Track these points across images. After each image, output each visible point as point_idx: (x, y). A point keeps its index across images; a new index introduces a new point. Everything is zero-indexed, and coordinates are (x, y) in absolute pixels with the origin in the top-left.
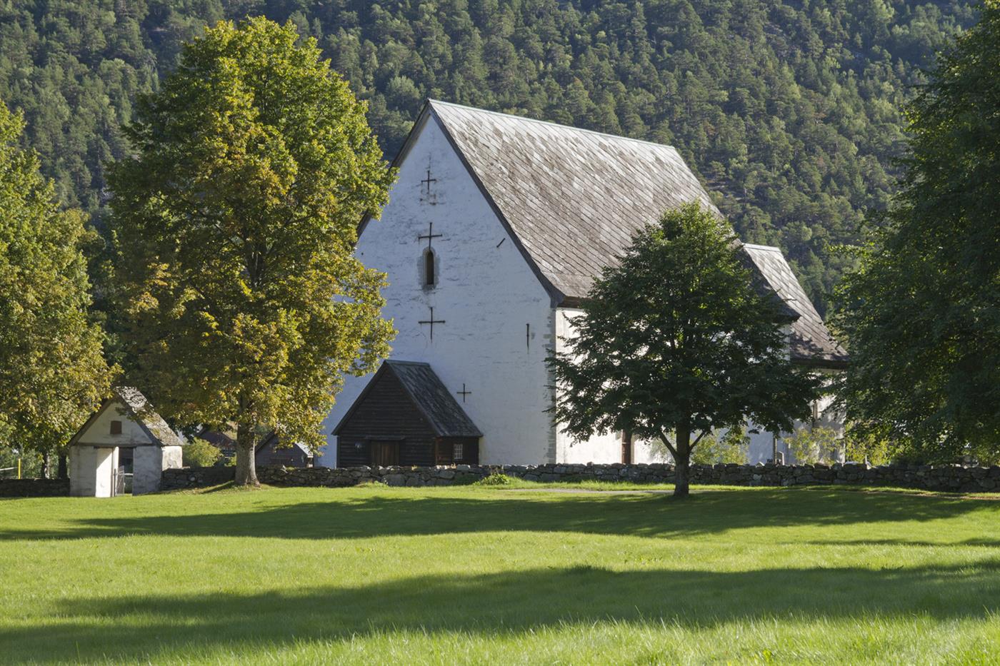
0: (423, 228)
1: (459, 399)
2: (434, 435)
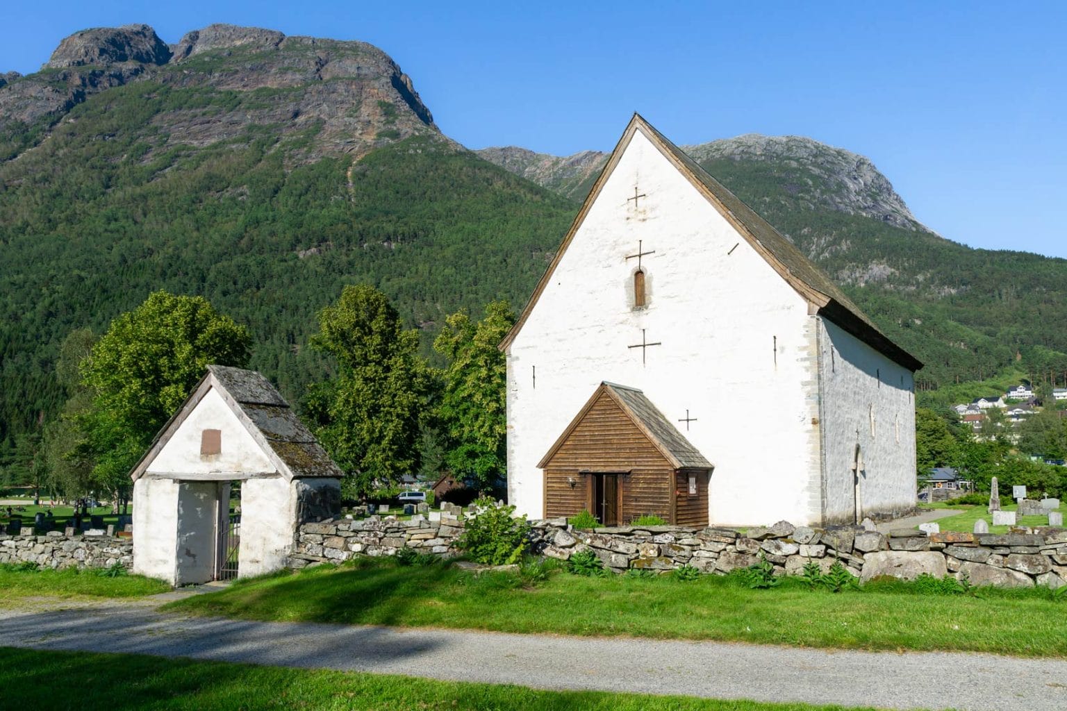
0: (633, 247)
2: (672, 465)
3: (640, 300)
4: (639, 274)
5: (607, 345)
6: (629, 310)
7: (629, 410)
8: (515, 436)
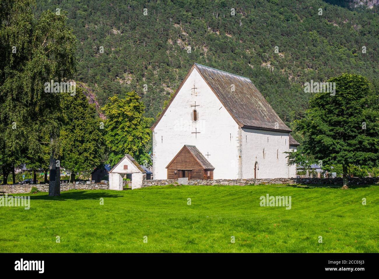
0: (193, 103)
1: (206, 157)
2: (203, 168)
3: (195, 119)
4: (195, 111)
5: (186, 132)
7: (193, 153)
8: (156, 158)
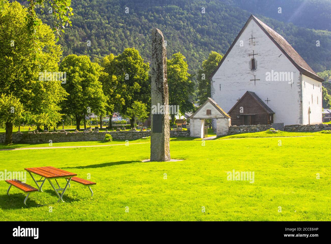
0: (251, 52)
3: (254, 67)
5: (244, 79)
6: (250, 70)
